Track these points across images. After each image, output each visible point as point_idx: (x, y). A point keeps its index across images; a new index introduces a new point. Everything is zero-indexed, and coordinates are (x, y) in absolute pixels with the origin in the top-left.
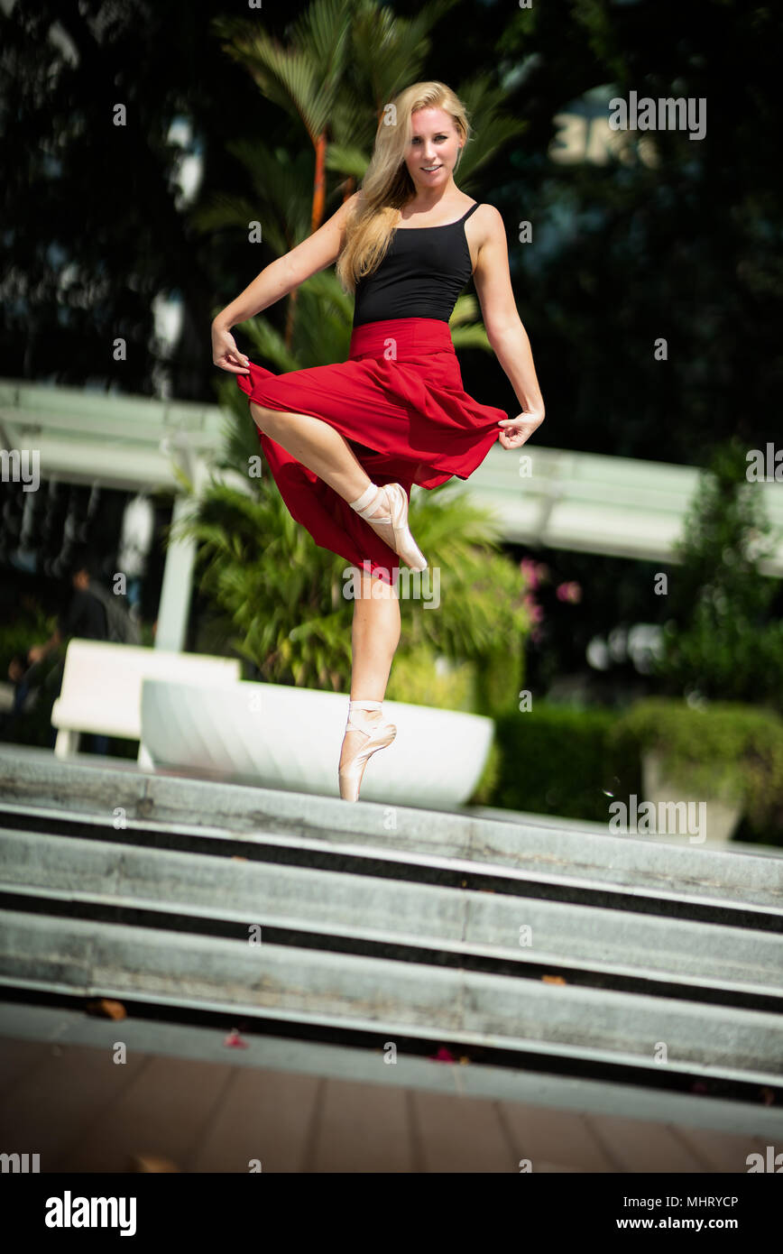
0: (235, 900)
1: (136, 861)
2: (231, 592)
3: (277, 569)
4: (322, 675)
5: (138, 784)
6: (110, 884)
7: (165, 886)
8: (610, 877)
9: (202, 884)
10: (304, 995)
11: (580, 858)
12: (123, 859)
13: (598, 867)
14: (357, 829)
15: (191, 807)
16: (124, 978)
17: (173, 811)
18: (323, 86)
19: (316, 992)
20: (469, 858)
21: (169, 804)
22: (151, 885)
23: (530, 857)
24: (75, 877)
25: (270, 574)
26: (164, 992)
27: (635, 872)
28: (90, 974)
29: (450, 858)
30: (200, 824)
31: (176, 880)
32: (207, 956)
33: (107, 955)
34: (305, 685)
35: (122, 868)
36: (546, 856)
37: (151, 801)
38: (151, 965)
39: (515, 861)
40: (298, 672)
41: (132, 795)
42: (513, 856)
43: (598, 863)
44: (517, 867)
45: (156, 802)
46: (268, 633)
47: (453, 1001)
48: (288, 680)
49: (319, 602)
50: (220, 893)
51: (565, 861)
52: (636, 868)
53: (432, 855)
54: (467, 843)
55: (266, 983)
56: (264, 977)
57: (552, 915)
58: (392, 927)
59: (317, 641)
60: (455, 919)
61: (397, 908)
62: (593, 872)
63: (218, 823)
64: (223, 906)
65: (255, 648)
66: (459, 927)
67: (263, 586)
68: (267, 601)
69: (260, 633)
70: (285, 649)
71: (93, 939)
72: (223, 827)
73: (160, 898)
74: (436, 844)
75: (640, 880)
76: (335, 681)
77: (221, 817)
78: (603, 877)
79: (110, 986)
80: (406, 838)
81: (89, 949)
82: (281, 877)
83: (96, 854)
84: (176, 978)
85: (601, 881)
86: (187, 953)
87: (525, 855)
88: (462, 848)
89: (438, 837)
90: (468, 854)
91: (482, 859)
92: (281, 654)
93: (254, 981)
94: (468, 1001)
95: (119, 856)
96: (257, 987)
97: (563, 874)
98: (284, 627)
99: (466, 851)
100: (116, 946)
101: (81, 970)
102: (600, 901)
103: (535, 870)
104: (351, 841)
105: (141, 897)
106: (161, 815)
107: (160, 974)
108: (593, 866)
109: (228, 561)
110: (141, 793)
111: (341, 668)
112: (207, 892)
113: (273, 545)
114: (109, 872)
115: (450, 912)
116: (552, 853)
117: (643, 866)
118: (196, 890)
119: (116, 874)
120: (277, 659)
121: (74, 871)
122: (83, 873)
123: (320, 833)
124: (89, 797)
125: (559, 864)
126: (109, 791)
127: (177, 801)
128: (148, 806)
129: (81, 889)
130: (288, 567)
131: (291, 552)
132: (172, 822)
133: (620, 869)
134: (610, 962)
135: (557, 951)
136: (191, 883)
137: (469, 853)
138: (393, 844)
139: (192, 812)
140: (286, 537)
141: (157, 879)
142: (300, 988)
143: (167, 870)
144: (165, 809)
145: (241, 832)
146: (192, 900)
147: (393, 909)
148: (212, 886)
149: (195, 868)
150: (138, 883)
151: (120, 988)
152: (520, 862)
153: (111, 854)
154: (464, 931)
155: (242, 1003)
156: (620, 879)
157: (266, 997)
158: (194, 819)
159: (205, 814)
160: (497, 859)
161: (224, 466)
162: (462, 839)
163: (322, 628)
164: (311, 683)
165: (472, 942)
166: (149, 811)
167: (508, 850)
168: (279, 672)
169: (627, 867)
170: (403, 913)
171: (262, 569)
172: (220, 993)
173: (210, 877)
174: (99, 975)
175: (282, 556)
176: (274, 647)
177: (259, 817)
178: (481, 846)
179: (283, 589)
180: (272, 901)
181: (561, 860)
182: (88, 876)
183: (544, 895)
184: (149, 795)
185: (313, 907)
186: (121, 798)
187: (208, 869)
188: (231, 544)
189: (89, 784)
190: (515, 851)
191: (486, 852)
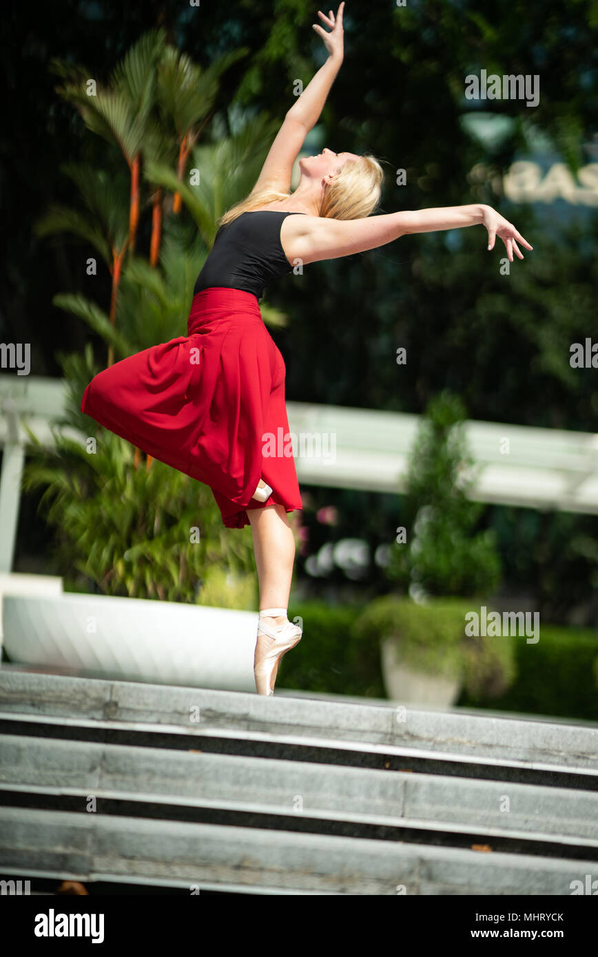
0: (204, 789)
1: (116, 758)
2: (75, 522)
3: (111, 503)
4: (150, 587)
5: (105, 689)
6: (94, 779)
7: (143, 778)
8: (513, 755)
9: (174, 776)
10: (280, 872)
11: (486, 740)
12: (104, 757)
13: (502, 747)
14: (295, 721)
15: (151, 708)
16: (122, 865)
17: (135, 711)
18: (136, 119)
19: (292, 870)
20: (392, 744)
21: (131, 706)
22: (129, 778)
23: (443, 740)
24: (63, 774)
25: (106, 507)
26: (156, 876)
27: (533, 750)
28: (92, 864)
29: (375, 744)
30: (159, 723)
31: (152, 773)
32: (194, 841)
33: (107, 844)
34: (136, 596)
35: (103, 764)
36: (458, 738)
37: (116, 704)
38: (145, 852)
39: (431, 744)
40: (131, 586)
41: (98, 699)
42: (430, 740)
43: (502, 743)
44: (433, 749)
45: (120, 705)
46: (105, 555)
47: (411, 872)
48: (122, 593)
49: (146, 528)
50: (190, 783)
51: (474, 741)
52: (534, 746)
53: (360, 741)
54: (390, 730)
55: (246, 864)
56: (244, 858)
57: (478, 791)
58: (340, 808)
59: (145, 561)
60: (395, 798)
61: (345, 790)
62: (498, 751)
63: (175, 721)
64: (193, 794)
65: (95, 567)
66: (398, 805)
67: (100, 518)
68: (103, 529)
69: (99, 556)
70: (120, 568)
71: (93, 830)
72: (179, 725)
73: (138, 789)
74: (363, 732)
75: (537, 757)
76: (160, 592)
77: (177, 715)
78: (506, 754)
79: (109, 872)
80: (337, 728)
81: (89, 838)
82: (242, 767)
83: (80, 753)
84: (167, 863)
85: (505, 758)
86: (176, 839)
87: (440, 738)
88: (386, 734)
89: (365, 726)
90: (390, 740)
91: (402, 743)
92: (116, 571)
93: (236, 862)
94: (424, 872)
95: (101, 754)
96: (238, 867)
97: (472, 755)
98: (118, 551)
99: (389, 737)
100: (113, 835)
101: (83, 858)
102: (502, 775)
103: (448, 751)
104: (290, 733)
105: (121, 790)
106: (124, 716)
107: (153, 860)
108: (498, 745)
109: (70, 498)
110: (107, 698)
111: (165, 581)
112: (179, 783)
113: (108, 484)
114: (92, 769)
115: (390, 792)
116: (463, 735)
117: (540, 744)
118: (168, 781)
119: (98, 770)
120: (113, 576)
121: (62, 769)
122: (70, 770)
123: (263, 726)
124: (61, 703)
125: (469, 745)
126: (79, 697)
127: (138, 703)
128: (113, 708)
129: (68, 786)
130: (120, 502)
131: (122, 489)
132: (134, 722)
133: (520, 748)
134: (530, 831)
135: (484, 822)
136: (165, 775)
137: (391, 738)
138: (326, 733)
139: (152, 712)
140: (118, 478)
141: (135, 773)
142: (276, 867)
143: (143, 765)
144: (129, 710)
145: (195, 727)
146: (166, 790)
147: (341, 792)
148: (183, 777)
149: (168, 762)
150: (119, 777)
151: (118, 873)
152: (436, 745)
153: (94, 753)
154: (403, 808)
155: (226, 883)
156: (521, 756)
157: (248, 876)
158: (153, 718)
159: (163, 713)
160: (416, 743)
161: (62, 423)
162: (385, 727)
163: (149, 549)
164: (141, 594)
165: (410, 818)
166: (115, 712)
167: (425, 735)
168: (115, 586)
169: (526, 745)
170: (349, 795)
171: (99, 504)
172: (207, 874)
173: (181, 770)
174: (99, 863)
175: (116, 492)
176: (110, 566)
177: (210, 714)
178: (401, 732)
179: (117, 520)
180: (236, 788)
181: (470, 742)
182: (74, 774)
183: (453, 772)
184: (114, 698)
185: (272, 792)
186: (90, 703)
187: (179, 763)
188: (72, 486)
189: (62, 691)
190: (431, 736)
191: (406, 737)
